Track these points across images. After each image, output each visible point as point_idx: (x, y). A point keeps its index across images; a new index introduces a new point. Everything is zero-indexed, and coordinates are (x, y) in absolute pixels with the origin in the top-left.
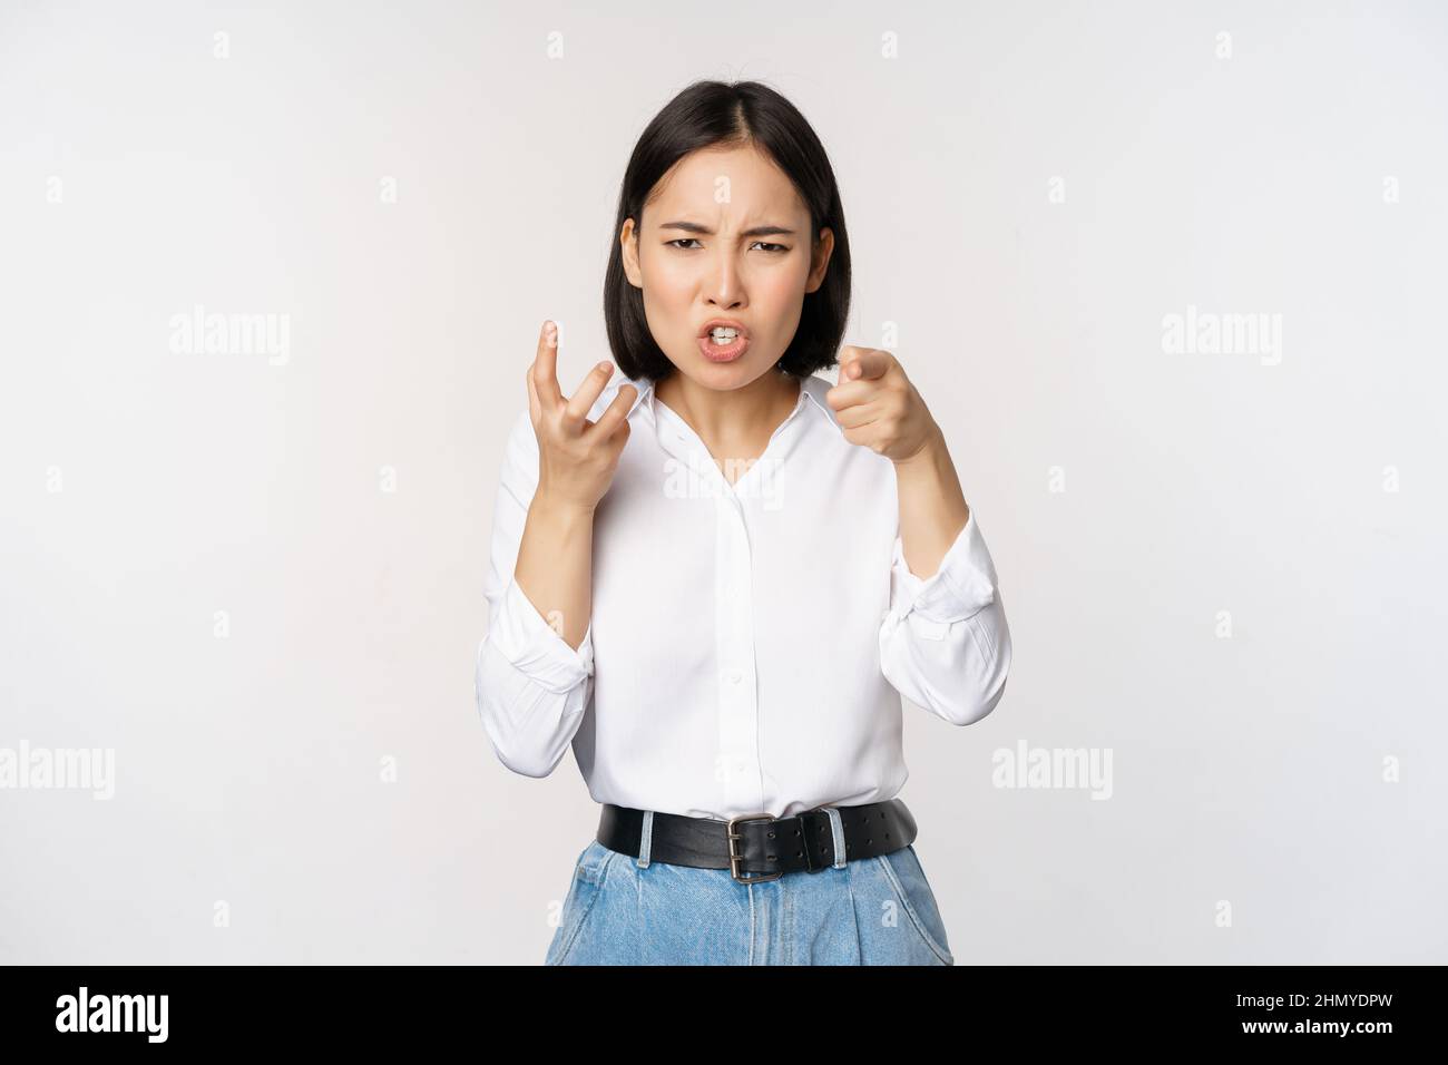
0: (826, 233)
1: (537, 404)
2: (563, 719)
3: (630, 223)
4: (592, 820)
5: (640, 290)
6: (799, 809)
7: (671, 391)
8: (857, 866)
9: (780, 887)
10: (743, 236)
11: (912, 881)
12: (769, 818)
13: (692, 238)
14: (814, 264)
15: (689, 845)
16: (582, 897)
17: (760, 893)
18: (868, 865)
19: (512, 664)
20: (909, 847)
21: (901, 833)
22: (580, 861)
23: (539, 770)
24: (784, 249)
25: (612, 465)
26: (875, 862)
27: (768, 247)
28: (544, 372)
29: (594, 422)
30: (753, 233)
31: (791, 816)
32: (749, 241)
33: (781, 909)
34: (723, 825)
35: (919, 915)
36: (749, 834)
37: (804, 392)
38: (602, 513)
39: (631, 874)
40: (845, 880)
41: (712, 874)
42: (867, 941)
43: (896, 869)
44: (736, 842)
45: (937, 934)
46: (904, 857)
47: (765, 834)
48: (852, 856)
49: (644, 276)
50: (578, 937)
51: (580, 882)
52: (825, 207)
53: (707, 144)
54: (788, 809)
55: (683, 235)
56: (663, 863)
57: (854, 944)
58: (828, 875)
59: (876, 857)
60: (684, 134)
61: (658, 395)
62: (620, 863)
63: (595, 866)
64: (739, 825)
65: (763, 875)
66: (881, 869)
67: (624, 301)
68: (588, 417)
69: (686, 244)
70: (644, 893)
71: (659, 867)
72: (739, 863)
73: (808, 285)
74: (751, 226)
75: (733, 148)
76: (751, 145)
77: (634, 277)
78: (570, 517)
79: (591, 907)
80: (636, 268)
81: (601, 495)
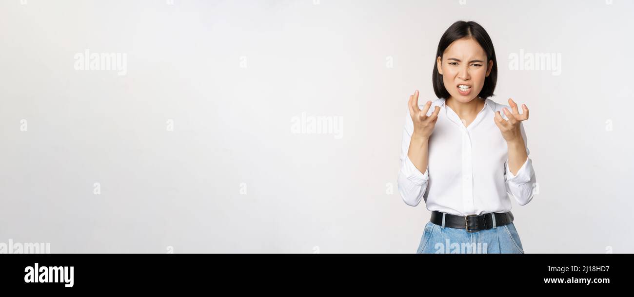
0: (491, 61)
1: (412, 111)
2: (421, 192)
3: (440, 57)
4: (429, 216)
5: (442, 75)
6: (484, 213)
7: (450, 102)
8: (499, 228)
9: (479, 233)
10: (470, 62)
11: (513, 231)
12: (476, 215)
13: (456, 62)
14: (488, 69)
15: (455, 223)
16: (426, 236)
17: (474, 235)
18: (502, 227)
19: (407, 178)
20: (512, 223)
21: (510, 219)
22: (426, 227)
23: (414, 204)
24: (480, 65)
25: (433, 127)
26: (504, 227)
27: (476, 65)
28: (414, 104)
29: (429, 116)
30: (472, 62)
31: (482, 215)
32: (471, 64)
33: (479, 239)
34: (463, 217)
35: (515, 239)
36: (471, 220)
37: (486, 103)
38: (430, 139)
39: (440, 230)
40: (496, 232)
41: (462, 230)
42: (502, 247)
43: (509, 228)
44: (467, 222)
45: (520, 245)
46: (510, 226)
47: (475, 220)
48: (497, 225)
49: (443, 71)
50: (426, 247)
51: (426, 232)
52: (491, 54)
53: (461, 38)
54: (481, 213)
55: (453, 61)
56: (448, 227)
57: (498, 249)
58: (491, 230)
59: (504, 225)
60: (454, 35)
61: (446, 104)
62: (437, 227)
63: (430, 228)
64: (468, 217)
65: (475, 230)
66: (505, 228)
67: (438, 78)
68: (427, 115)
69: (455, 64)
70: (443, 235)
71: (447, 228)
72: (468, 227)
73: (486, 75)
74: (472, 60)
75: (467, 39)
76: (472, 38)
77: (440, 72)
78: (422, 140)
79: (429, 239)
80: (441, 70)
81: (430, 135)
